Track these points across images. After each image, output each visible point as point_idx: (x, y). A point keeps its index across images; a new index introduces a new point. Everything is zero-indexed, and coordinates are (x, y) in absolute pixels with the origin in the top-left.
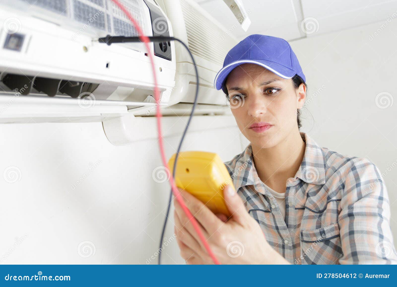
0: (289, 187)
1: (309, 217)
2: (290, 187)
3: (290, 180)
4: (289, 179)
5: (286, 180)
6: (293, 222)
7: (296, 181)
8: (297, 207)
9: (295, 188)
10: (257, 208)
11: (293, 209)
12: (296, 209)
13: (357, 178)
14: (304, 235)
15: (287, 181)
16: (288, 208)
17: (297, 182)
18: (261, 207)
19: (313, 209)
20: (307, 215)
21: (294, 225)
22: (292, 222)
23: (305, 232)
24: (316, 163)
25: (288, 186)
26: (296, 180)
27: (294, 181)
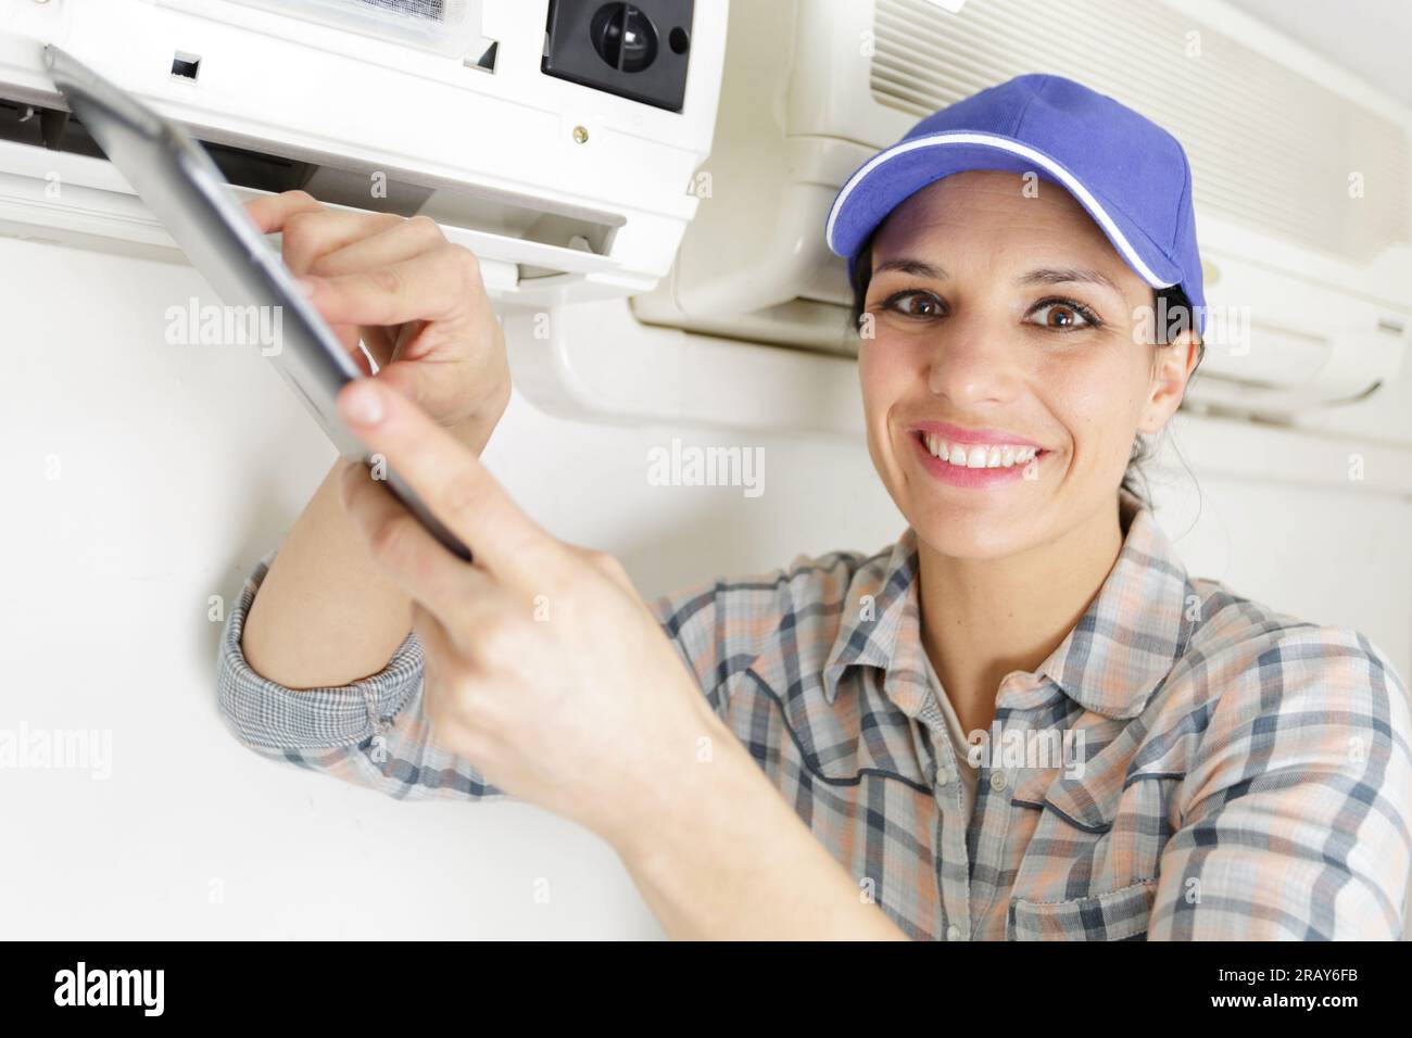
0: (1004, 709)
1: (1053, 849)
2: (1010, 710)
3: (1012, 682)
4: (1010, 675)
5: (1001, 681)
6: (995, 857)
7: (1038, 689)
8: (1020, 797)
9: (1030, 716)
10: (891, 770)
11: (1004, 802)
12: (1015, 803)
13: (1272, 698)
14: (1018, 918)
15: (1003, 682)
16: (987, 794)
17: (1045, 695)
18: (906, 769)
19: (1075, 813)
20: (1047, 836)
21: (996, 870)
22: (989, 857)
23: (1025, 909)
24: (1144, 631)
25: (1004, 706)
26: (1040, 685)
27: (1033, 690)
